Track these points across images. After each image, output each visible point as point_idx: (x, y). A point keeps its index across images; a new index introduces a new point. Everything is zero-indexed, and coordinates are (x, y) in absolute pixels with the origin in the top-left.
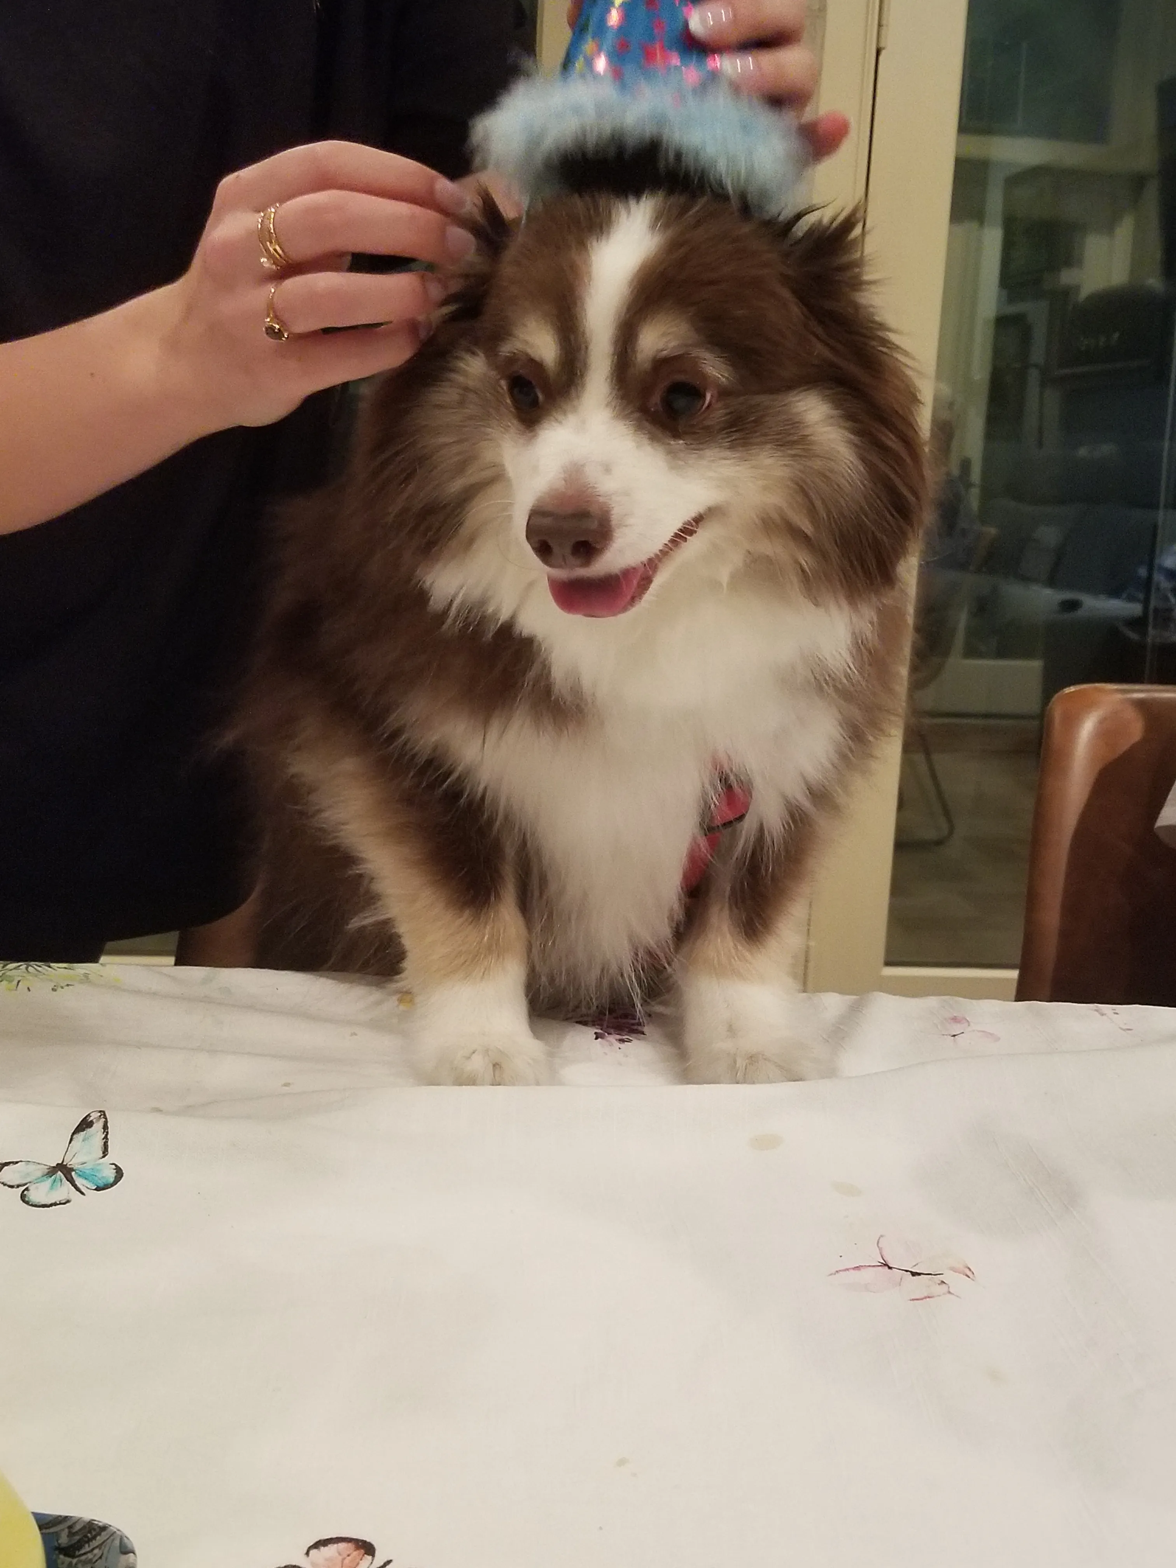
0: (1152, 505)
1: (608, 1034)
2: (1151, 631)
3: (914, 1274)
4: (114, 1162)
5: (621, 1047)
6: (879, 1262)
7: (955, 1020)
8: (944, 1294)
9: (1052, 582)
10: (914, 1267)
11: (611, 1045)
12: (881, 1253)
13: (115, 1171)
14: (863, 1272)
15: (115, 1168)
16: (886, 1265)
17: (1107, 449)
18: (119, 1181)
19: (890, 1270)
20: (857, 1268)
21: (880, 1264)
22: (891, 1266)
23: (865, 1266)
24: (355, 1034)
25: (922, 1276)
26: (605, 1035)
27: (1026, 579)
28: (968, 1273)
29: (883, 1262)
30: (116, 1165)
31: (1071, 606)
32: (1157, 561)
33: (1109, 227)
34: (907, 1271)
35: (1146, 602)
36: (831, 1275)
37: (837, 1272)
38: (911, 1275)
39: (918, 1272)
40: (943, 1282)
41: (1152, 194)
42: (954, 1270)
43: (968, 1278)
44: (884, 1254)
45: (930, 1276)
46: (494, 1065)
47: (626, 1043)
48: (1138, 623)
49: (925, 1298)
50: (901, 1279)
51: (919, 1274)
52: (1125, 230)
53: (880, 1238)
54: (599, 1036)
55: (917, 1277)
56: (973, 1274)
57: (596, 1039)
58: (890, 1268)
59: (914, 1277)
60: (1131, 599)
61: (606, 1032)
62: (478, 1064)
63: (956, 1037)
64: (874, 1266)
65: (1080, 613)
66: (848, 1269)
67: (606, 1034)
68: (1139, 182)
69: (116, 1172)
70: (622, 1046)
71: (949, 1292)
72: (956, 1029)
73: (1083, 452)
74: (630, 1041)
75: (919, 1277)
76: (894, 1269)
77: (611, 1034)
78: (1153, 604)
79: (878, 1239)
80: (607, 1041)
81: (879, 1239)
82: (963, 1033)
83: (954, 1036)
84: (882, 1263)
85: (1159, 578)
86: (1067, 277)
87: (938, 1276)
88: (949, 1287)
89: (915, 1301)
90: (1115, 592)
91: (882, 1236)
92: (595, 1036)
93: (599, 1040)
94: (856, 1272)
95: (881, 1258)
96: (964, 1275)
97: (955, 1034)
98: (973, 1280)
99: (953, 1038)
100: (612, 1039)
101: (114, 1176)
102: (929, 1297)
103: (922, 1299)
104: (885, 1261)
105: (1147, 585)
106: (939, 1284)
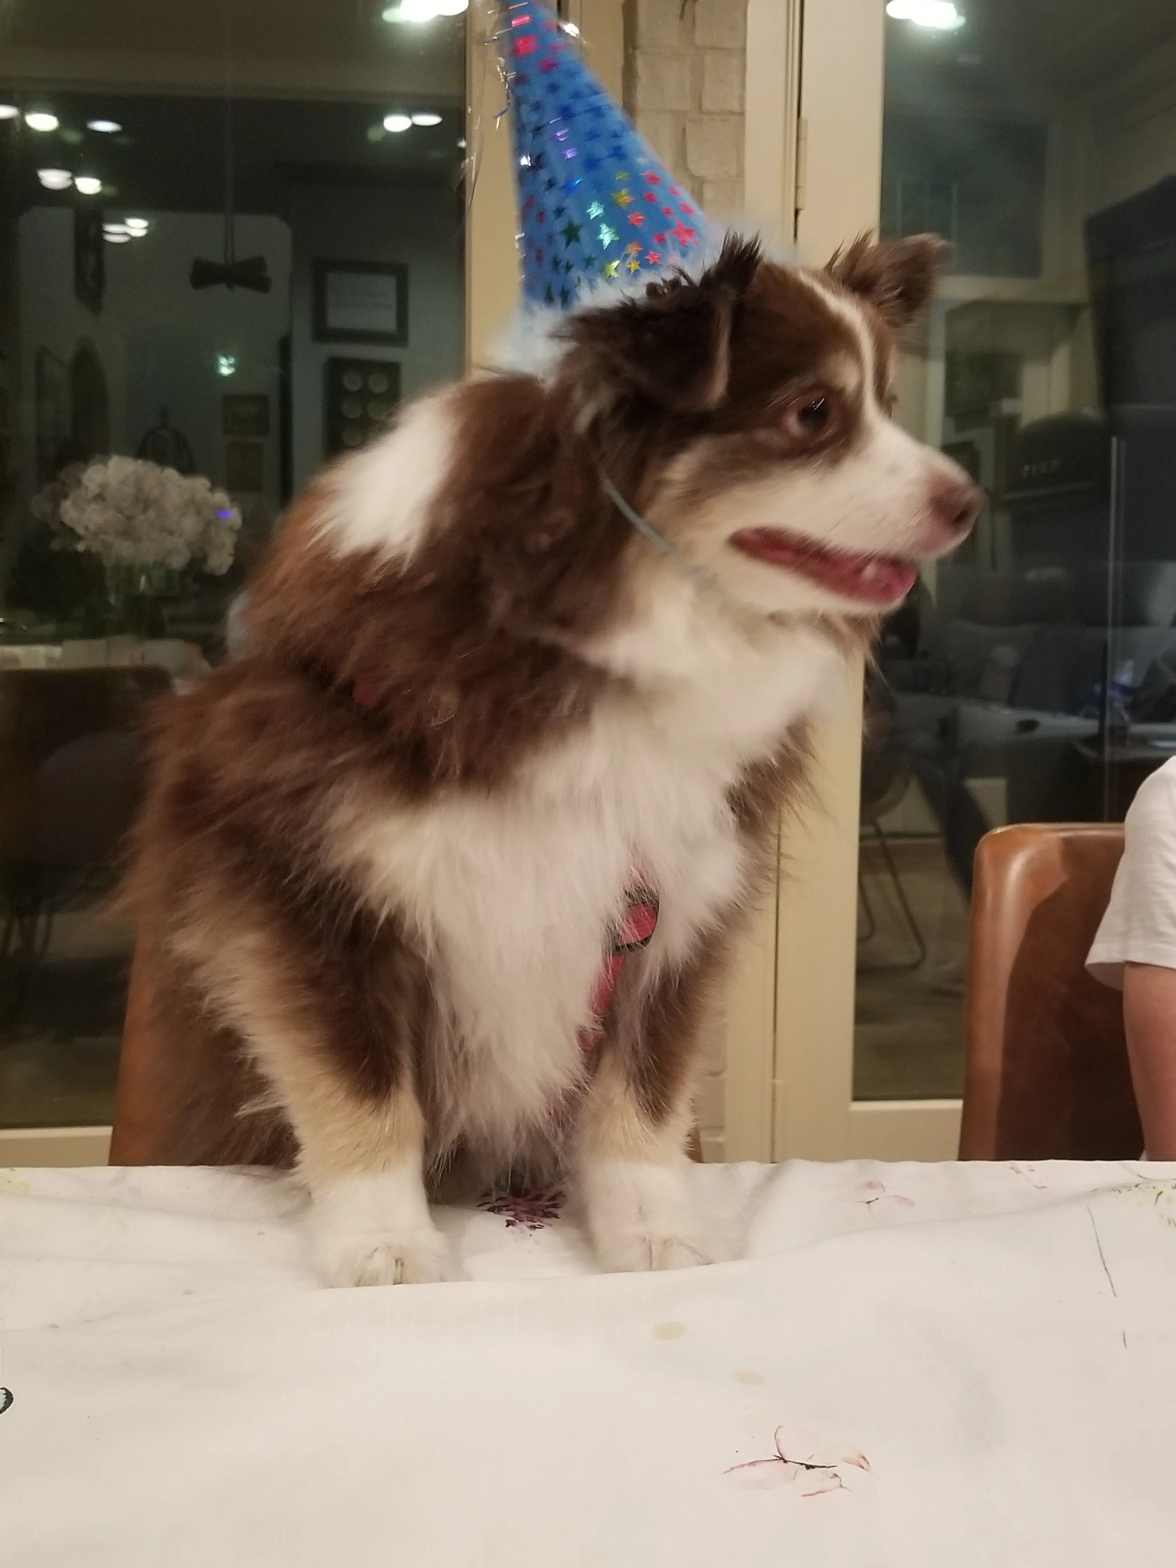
0: (1103, 624)
1: (520, 1221)
2: (1108, 749)
3: (808, 1467)
4: (5, 1387)
5: (532, 1234)
6: (775, 1456)
7: (870, 1185)
8: (836, 1488)
9: (1012, 702)
10: (810, 1460)
11: (522, 1232)
12: (777, 1446)
13: (5, 1396)
14: (758, 1467)
15: (5, 1392)
16: (782, 1459)
17: (1053, 573)
18: (9, 1406)
19: (785, 1464)
20: (753, 1464)
21: (776, 1458)
22: (786, 1459)
23: (761, 1461)
24: (262, 1234)
25: (816, 1469)
26: (516, 1222)
27: (986, 699)
28: (862, 1462)
29: (779, 1455)
30: (6, 1390)
31: (1029, 726)
32: (1109, 678)
33: (1047, 354)
34: (802, 1464)
35: (1102, 718)
36: (726, 1472)
37: (732, 1468)
38: (805, 1469)
39: (813, 1464)
40: (836, 1475)
41: (1086, 321)
42: (849, 1461)
43: (862, 1469)
44: (780, 1447)
45: (824, 1469)
46: (397, 1261)
47: (537, 1230)
48: (1095, 741)
49: (817, 1493)
50: (796, 1473)
51: (813, 1467)
52: (1062, 358)
53: (778, 1429)
54: (509, 1223)
55: (811, 1470)
56: (868, 1463)
57: (507, 1226)
58: (785, 1462)
59: (809, 1471)
60: (1088, 716)
61: (517, 1219)
62: (380, 1263)
63: (871, 1203)
64: (770, 1460)
65: (1038, 733)
66: (743, 1466)
67: (518, 1221)
68: (1072, 311)
69: (6, 1398)
70: (533, 1232)
71: (841, 1486)
72: (870, 1195)
73: (1031, 575)
74: (541, 1227)
75: (814, 1470)
76: (789, 1463)
77: (523, 1221)
78: (1108, 722)
79: (775, 1431)
80: (519, 1228)
81: (777, 1431)
82: (877, 1199)
83: (869, 1202)
84: (778, 1457)
85: (1112, 694)
86: (1007, 406)
87: (831, 1468)
88: (841, 1480)
89: (807, 1497)
90: (1073, 710)
91: (780, 1427)
92: (506, 1223)
93: (510, 1227)
94: (752, 1468)
95: (778, 1453)
96: (857, 1465)
97: (870, 1200)
98: (867, 1470)
99: (867, 1205)
100: (523, 1226)
101: (3, 1402)
102: (821, 1492)
103: (813, 1494)
104: (781, 1454)
105: (1101, 702)
106: (832, 1478)
